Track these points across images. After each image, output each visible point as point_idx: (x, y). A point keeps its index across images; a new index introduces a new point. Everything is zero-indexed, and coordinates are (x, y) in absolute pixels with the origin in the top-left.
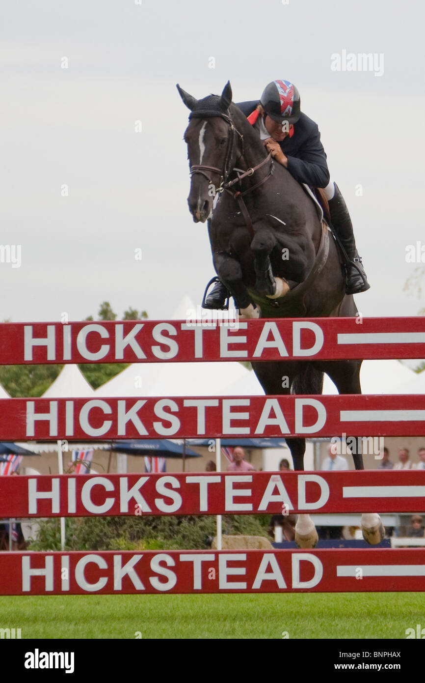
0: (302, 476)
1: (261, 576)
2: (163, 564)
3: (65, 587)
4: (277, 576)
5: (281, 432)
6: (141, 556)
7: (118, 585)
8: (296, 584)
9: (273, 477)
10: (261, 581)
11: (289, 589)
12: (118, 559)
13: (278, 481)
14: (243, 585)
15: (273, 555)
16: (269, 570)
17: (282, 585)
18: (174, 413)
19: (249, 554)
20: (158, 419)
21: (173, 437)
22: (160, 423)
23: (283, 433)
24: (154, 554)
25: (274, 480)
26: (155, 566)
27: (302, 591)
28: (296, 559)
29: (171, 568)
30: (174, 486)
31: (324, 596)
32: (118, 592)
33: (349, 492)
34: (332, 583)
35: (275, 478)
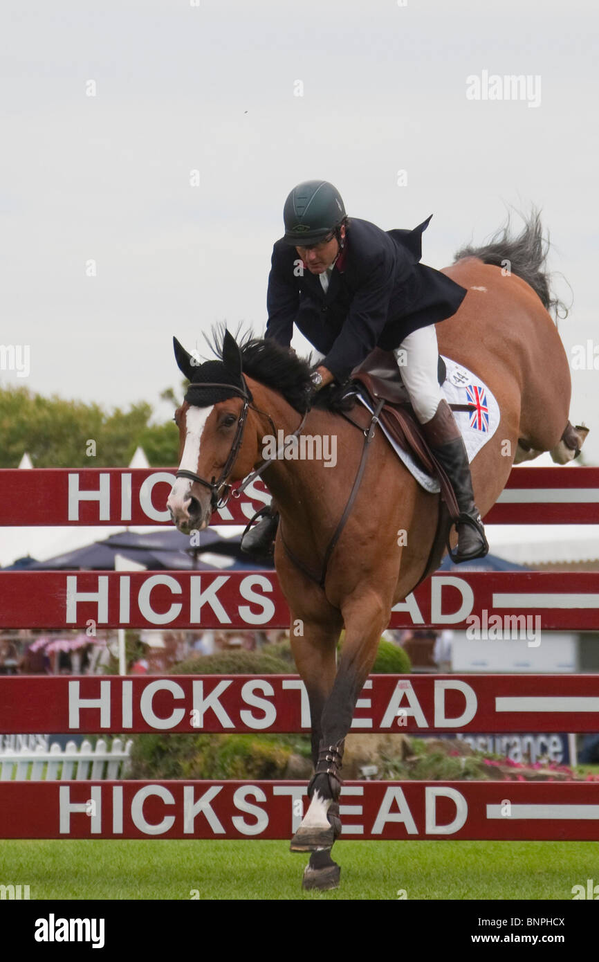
0: (440, 681)
1: (384, 816)
2: (250, 799)
3: (118, 827)
4: (405, 816)
5: (412, 622)
6: (220, 788)
7: (189, 827)
8: (431, 828)
9: (400, 682)
10: (384, 824)
11: (422, 835)
12: (189, 792)
13: (407, 688)
14: (359, 829)
15: (399, 789)
16: (395, 808)
17: (412, 829)
18: (267, 594)
19: (367, 787)
20: (245, 602)
21: (265, 626)
22: (248, 608)
23: (414, 622)
24: (239, 785)
25: (402, 687)
26: (239, 801)
27: (440, 838)
28: (431, 794)
29: (260, 805)
30: (266, 694)
31: (468, 845)
32: (189, 837)
33: (505, 704)
34: (479, 828)
35: (404, 684)
